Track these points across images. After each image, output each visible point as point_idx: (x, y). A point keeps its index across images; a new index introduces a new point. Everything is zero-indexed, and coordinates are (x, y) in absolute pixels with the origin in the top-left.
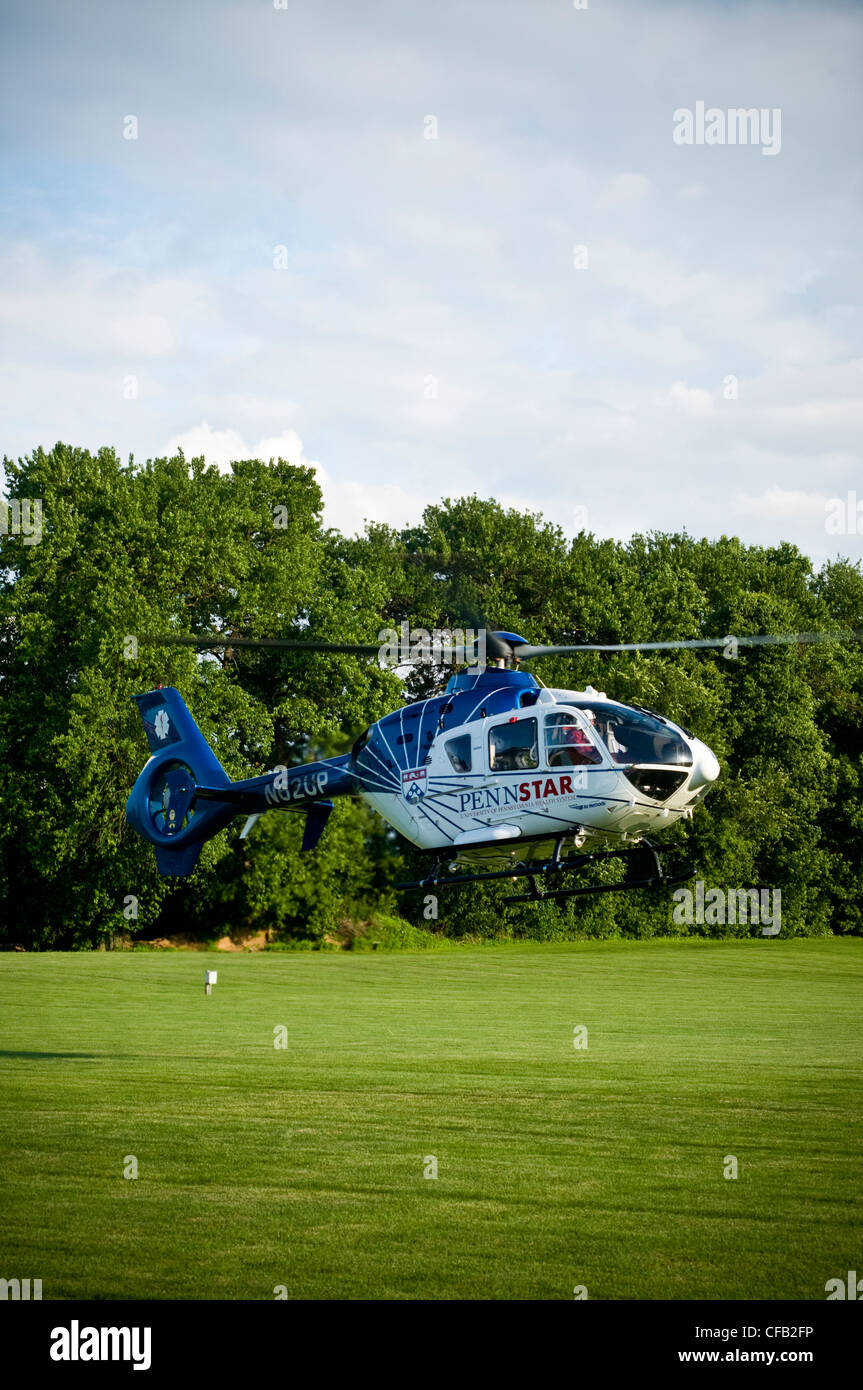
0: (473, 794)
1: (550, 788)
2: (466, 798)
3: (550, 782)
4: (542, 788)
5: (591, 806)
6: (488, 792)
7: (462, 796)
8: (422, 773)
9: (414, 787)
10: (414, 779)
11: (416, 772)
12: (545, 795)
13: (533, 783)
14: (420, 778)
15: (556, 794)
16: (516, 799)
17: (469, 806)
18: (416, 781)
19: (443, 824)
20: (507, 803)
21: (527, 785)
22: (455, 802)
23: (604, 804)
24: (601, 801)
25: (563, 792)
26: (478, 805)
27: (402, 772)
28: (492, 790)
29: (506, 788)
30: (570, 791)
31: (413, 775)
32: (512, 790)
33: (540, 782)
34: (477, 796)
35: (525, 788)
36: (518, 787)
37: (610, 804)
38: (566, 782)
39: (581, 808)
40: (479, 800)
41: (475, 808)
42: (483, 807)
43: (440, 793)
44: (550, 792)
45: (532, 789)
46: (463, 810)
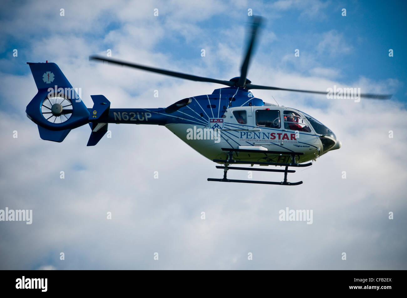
0: (247, 133)
1: (286, 137)
2: (243, 134)
3: (286, 134)
4: (282, 136)
5: (303, 146)
6: (255, 133)
7: (241, 133)
8: (221, 121)
9: (217, 125)
10: (216, 122)
11: (217, 120)
12: (283, 139)
13: (278, 134)
14: (219, 122)
15: (288, 139)
16: (268, 138)
17: (244, 137)
18: (217, 123)
19: (230, 141)
20: (264, 138)
21: (275, 134)
22: (238, 134)
23: (309, 147)
24: (308, 145)
25: (292, 139)
26: (249, 137)
27: (209, 118)
28: (257, 133)
29: (264, 133)
30: (295, 139)
31: (216, 121)
32: (267, 135)
33: (281, 134)
34: (249, 134)
35: (273, 135)
36: (270, 134)
37: (311, 147)
38: (293, 136)
39: (299, 146)
40: (250, 135)
41: (247, 138)
42: (251, 138)
43: (230, 130)
44: (286, 138)
45: (277, 136)
46: (241, 137)
